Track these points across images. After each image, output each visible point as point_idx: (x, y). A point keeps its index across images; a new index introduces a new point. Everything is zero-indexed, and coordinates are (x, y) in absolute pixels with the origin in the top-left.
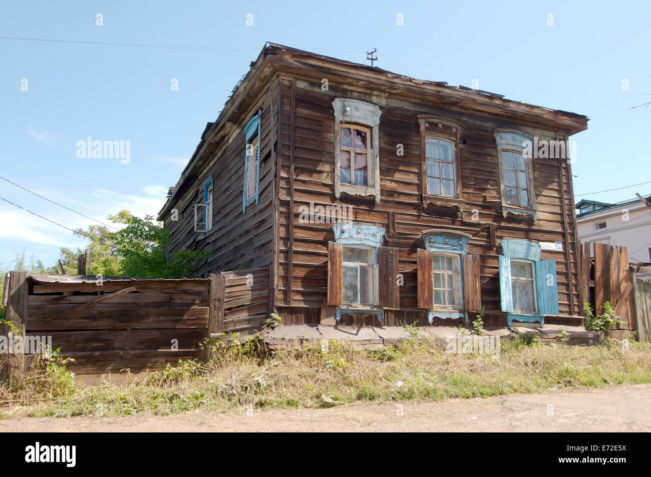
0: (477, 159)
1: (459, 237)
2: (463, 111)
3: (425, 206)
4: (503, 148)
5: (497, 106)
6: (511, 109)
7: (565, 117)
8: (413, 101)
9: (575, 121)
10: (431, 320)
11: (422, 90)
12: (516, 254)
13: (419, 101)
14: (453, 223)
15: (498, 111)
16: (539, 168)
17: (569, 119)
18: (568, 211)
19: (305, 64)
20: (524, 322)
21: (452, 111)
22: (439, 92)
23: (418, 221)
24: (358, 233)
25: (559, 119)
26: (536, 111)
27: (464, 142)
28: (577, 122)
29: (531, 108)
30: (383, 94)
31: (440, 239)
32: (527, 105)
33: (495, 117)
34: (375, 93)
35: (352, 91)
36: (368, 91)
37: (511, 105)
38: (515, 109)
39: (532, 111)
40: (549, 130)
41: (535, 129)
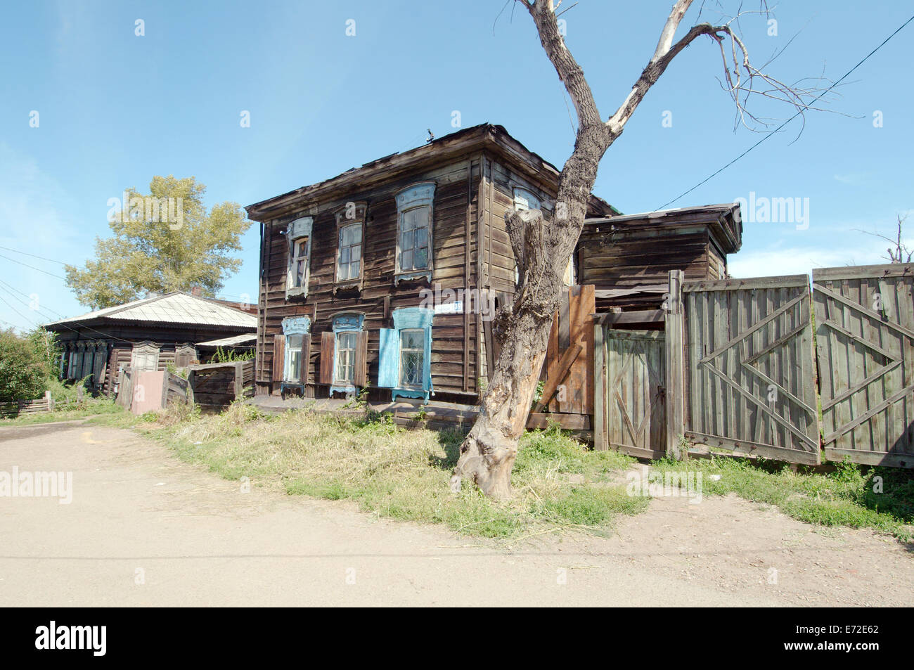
0: (382, 232)
1: (357, 316)
2: (369, 188)
3: (335, 292)
4: (403, 209)
5: (383, 171)
6: (395, 166)
7: (453, 142)
8: (333, 199)
9: (469, 139)
10: (331, 393)
11: (324, 190)
12: (406, 324)
13: (337, 197)
14: (356, 303)
15: (386, 175)
16: (444, 216)
17: (458, 141)
18: (473, 259)
19: (262, 211)
20: (408, 398)
21: (363, 192)
22: (336, 185)
23: (331, 307)
24: (295, 325)
25: (448, 148)
26: (419, 154)
27: (372, 219)
28: (472, 138)
29: (411, 154)
30: (314, 205)
31: (343, 320)
32: (407, 153)
33: (397, 179)
34: (310, 206)
35: (298, 213)
36: (306, 208)
37: (393, 162)
38: (398, 164)
39: (415, 156)
40: (459, 162)
41: (443, 170)
